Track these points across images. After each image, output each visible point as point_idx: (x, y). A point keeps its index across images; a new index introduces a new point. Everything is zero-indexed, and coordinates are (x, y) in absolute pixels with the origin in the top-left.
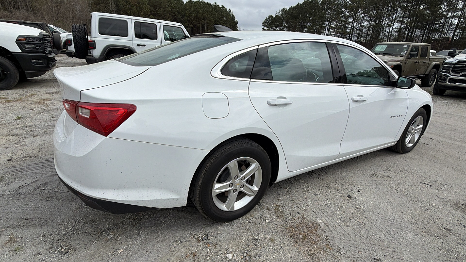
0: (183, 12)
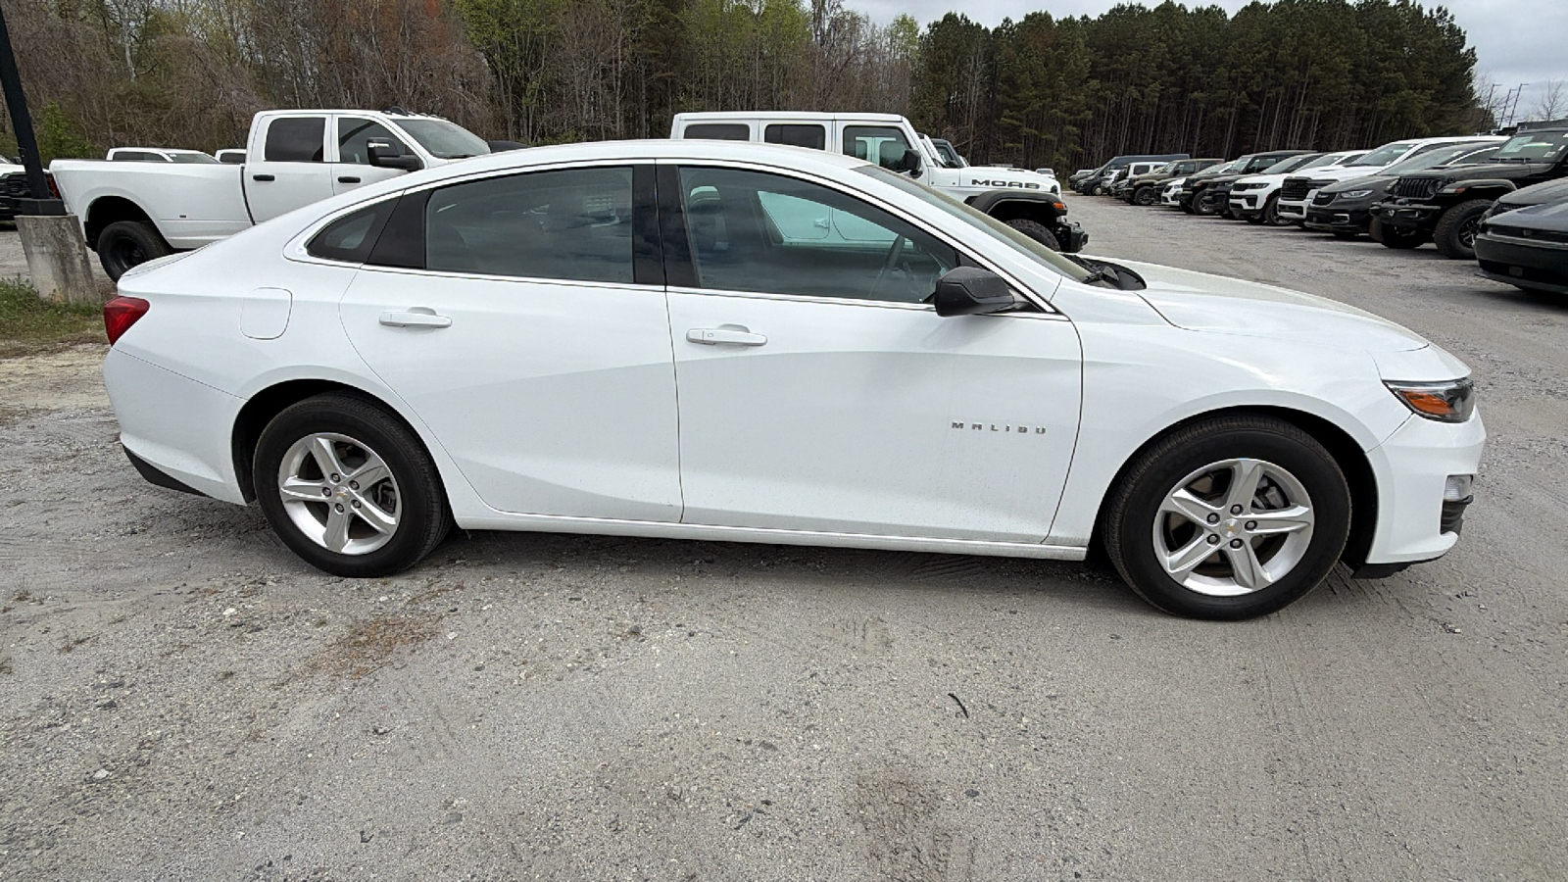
0: (1213, 50)
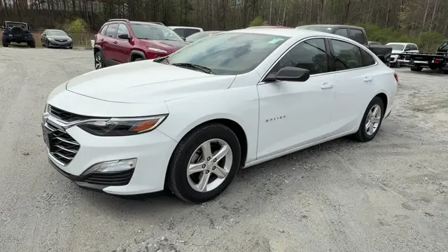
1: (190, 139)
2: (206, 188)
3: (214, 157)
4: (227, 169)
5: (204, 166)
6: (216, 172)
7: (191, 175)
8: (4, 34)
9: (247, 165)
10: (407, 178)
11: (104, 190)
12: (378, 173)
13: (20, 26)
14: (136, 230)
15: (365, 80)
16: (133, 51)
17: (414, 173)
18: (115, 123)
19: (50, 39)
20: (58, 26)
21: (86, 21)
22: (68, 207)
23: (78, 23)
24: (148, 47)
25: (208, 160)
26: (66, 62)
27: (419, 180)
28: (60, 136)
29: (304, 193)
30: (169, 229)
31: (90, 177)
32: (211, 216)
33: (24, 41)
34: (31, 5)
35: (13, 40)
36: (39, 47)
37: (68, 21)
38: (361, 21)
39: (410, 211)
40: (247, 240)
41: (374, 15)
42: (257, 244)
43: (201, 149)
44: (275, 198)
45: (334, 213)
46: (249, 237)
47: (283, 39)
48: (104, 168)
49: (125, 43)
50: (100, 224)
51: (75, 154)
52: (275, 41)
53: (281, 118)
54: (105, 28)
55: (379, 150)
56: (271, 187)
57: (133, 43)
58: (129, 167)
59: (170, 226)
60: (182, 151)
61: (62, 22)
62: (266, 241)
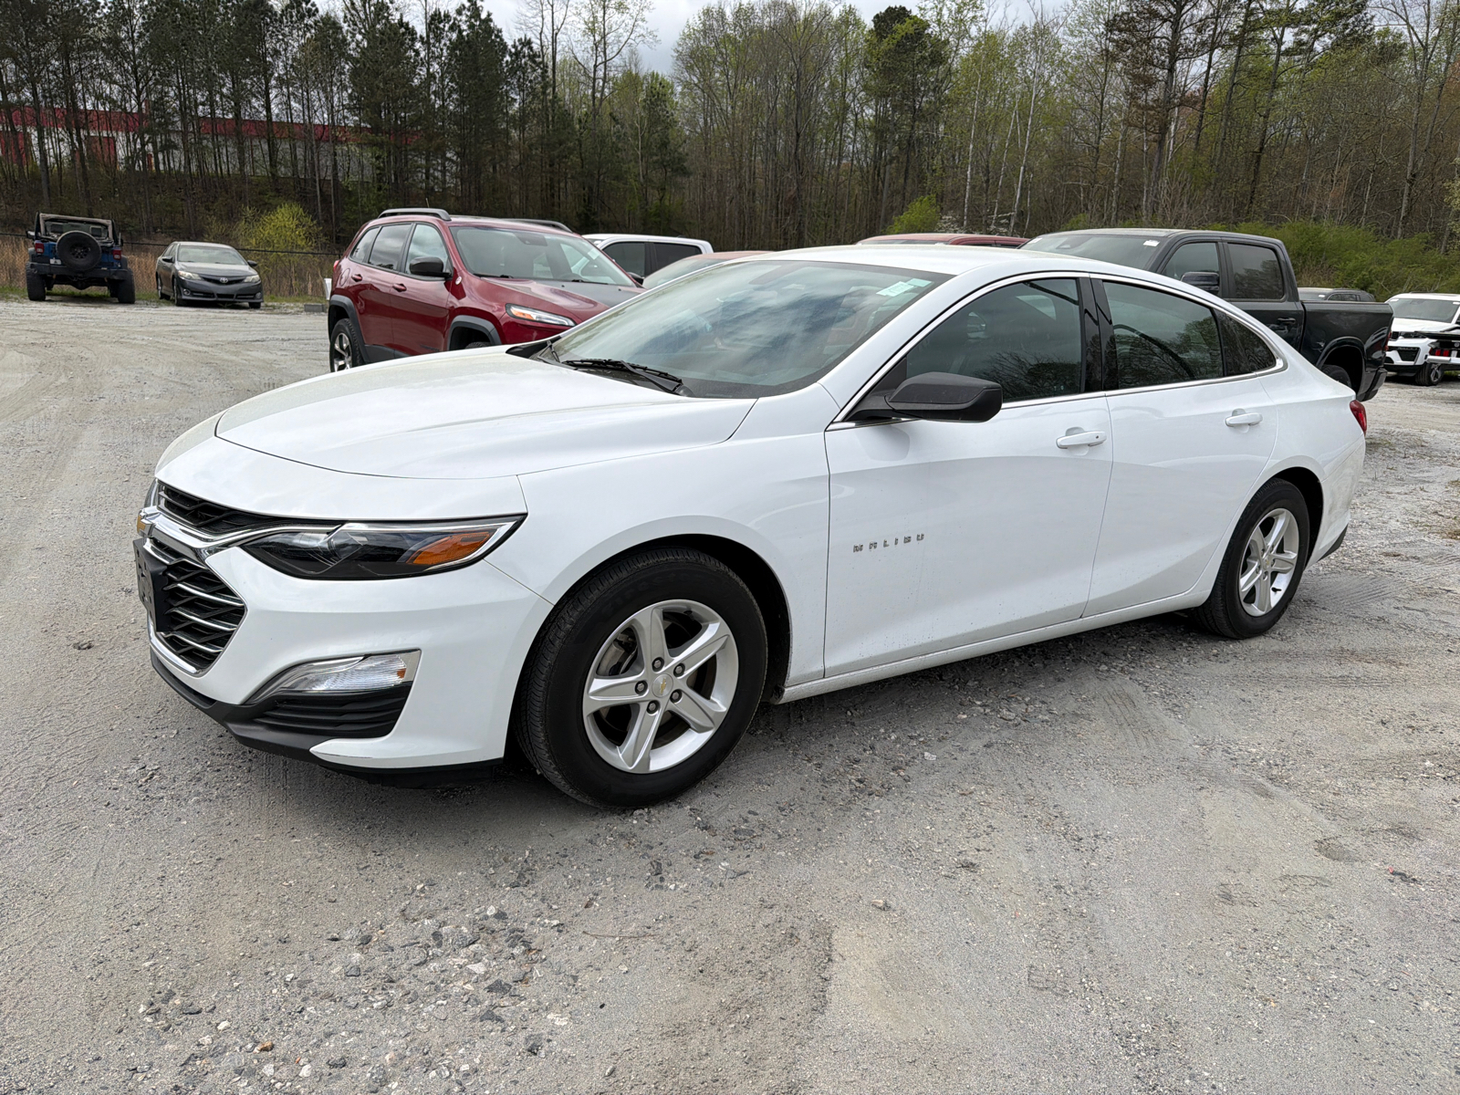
1: (595, 595)
2: (646, 761)
3: (677, 659)
4: (720, 702)
5: (641, 686)
6: (684, 708)
7: (596, 715)
8: (34, 257)
9: (791, 692)
10: (1361, 762)
11: (313, 750)
12: (1257, 743)
13: (86, 232)
14: (408, 881)
15: (1231, 420)
16: (459, 318)
17: (1390, 744)
18: (358, 540)
19: (184, 274)
20: (216, 227)
21: (312, 212)
22: (203, 807)
23: (285, 220)
24: (508, 305)
25: (655, 669)
26: (236, 354)
27: (1399, 768)
28: (189, 581)
29: (981, 795)
30: (513, 886)
31: (275, 709)
32: (657, 852)
33: (100, 282)
34: (127, 158)
35: (62, 280)
36: (148, 301)
37: (249, 212)
38: (1306, 211)
39: (1340, 865)
40: (759, 925)
41: (1355, 190)
42: (792, 936)
43: (630, 632)
44: (880, 807)
45: (1072, 857)
46: (769, 917)
47: (924, 283)
48: (318, 681)
49: (432, 289)
50: (299, 861)
51: (228, 636)
52: (898, 290)
53: (907, 540)
54: (367, 239)
55: (1284, 668)
56: (873, 769)
57: (458, 292)
58: (394, 680)
59: (521, 876)
60: (569, 633)
61: (231, 216)
62: (824, 933)
